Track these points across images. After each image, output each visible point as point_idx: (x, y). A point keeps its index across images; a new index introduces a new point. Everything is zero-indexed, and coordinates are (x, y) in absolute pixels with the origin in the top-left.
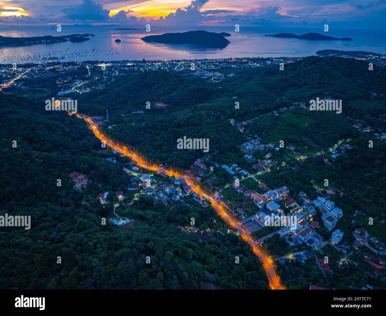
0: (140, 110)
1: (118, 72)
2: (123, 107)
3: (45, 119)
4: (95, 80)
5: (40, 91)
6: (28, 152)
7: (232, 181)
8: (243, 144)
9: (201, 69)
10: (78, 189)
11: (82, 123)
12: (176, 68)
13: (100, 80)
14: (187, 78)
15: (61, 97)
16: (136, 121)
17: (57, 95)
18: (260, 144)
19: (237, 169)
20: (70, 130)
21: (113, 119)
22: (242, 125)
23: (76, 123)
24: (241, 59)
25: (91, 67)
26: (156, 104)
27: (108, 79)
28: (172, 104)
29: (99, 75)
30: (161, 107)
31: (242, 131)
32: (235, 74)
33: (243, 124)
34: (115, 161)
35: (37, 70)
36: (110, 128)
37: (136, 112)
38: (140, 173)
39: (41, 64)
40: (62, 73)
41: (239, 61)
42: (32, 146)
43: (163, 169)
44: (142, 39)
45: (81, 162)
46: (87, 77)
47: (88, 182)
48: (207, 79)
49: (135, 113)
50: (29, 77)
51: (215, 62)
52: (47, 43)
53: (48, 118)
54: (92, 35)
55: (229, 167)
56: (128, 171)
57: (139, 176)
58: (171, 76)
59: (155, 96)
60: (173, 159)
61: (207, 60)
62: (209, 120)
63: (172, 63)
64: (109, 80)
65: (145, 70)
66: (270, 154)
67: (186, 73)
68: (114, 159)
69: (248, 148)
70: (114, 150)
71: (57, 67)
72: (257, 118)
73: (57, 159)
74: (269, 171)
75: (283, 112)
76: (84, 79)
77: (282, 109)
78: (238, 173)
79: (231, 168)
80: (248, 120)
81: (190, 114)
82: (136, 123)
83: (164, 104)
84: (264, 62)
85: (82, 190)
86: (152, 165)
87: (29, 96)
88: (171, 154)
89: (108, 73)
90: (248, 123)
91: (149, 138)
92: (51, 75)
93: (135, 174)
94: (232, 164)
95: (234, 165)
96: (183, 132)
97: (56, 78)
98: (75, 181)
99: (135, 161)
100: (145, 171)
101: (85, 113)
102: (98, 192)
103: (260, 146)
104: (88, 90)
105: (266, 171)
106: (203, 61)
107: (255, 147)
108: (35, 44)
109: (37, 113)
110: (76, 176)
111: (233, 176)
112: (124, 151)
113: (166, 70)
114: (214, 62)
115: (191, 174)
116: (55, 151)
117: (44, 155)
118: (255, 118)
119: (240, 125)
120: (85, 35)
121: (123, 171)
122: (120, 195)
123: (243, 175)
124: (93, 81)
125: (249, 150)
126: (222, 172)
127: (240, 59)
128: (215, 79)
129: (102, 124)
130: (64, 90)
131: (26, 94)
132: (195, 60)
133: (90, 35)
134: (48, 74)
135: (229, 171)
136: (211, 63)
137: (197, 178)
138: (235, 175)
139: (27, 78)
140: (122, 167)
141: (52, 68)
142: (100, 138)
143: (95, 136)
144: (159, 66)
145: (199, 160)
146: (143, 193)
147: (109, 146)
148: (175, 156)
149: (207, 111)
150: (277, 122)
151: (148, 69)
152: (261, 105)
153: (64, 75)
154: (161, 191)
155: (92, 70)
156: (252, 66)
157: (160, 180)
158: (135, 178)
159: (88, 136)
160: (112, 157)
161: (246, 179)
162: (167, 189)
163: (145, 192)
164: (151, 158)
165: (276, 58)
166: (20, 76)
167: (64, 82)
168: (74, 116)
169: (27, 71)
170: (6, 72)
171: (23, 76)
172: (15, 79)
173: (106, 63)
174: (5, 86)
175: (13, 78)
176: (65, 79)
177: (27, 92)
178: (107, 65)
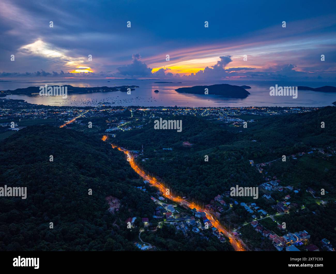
0: (170, 147)
1: (155, 116)
2: (156, 144)
3: (94, 150)
4: (136, 121)
6: (77, 175)
7: (251, 219)
8: (261, 184)
9: (224, 115)
10: (112, 212)
11: (122, 155)
12: (203, 114)
13: (140, 122)
14: (211, 122)
16: (165, 156)
17: (105, 131)
18: (278, 186)
19: (256, 208)
20: (111, 160)
21: (146, 153)
22: (261, 167)
23: (117, 155)
24: (260, 107)
25: (133, 111)
26: (184, 143)
28: (197, 143)
29: (139, 117)
30: (187, 145)
31: (260, 172)
32: (255, 121)
33: (262, 166)
34: (144, 190)
35: (94, 111)
36: (143, 161)
37: (166, 149)
38: (165, 203)
39: (96, 107)
40: (111, 115)
41: (258, 110)
42: (81, 170)
43: (185, 201)
44: (176, 90)
45: (117, 188)
46: (129, 118)
47: (120, 206)
48: (229, 124)
49: (165, 150)
50: (87, 117)
51: (237, 110)
52: (103, 92)
53: (96, 150)
54: (137, 87)
55: (248, 205)
56: (155, 200)
57: (163, 206)
58: (198, 120)
59: (183, 136)
60: (196, 193)
61: (229, 107)
62: (230, 159)
63: (199, 110)
64: (147, 121)
65: (176, 115)
66: (289, 196)
67: (211, 118)
68: (144, 188)
69: (266, 188)
70: (145, 180)
71: (108, 109)
72: (275, 160)
73: (99, 183)
74: (288, 213)
75: (301, 156)
76: (127, 120)
77: (300, 153)
78: (256, 213)
79: (250, 206)
80: (267, 162)
81: (213, 153)
82: (165, 158)
83: (191, 143)
84: (282, 110)
85: (115, 213)
86: (176, 196)
87: (84, 131)
88: (194, 188)
89: (147, 116)
90: (266, 164)
91: (175, 172)
92: (103, 115)
93: (161, 204)
94: (251, 203)
95: (252, 204)
96: (205, 169)
97: (106, 118)
98: (110, 204)
99: (162, 192)
100: (169, 202)
101: (125, 147)
102: (127, 216)
103: (279, 188)
104: (129, 129)
105: (285, 213)
106: (226, 109)
107: (274, 188)
108: (94, 92)
109: (88, 144)
110: (111, 200)
111: (252, 215)
112: (153, 182)
113: (194, 115)
114: (236, 110)
115: (212, 209)
116: (97, 176)
117: (89, 179)
118: (273, 161)
119: (259, 166)
120: (131, 86)
121: (150, 199)
122: (145, 222)
123: (262, 214)
124: (134, 122)
125: (268, 190)
126: (241, 210)
127: (259, 108)
128: (236, 124)
129: (137, 157)
130: (111, 128)
131: (82, 130)
132: (218, 108)
133: (135, 86)
134: (101, 115)
135: (247, 209)
136: (233, 111)
137: (217, 213)
138: (253, 214)
139: (85, 117)
140: (150, 196)
141: (104, 110)
142: (135, 169)
143: (130, 166)
144: (188, 112)
145: (219, 196)
146: (166, 222)
147: (141, 176)
148: (197, 191)
149: (228, 152)
150: (295, 165)
151: (179, 114)
152: (280, 149)
153: (112, 116)
154: (183, 222)
155: (135, 113)
156: (271, 114)
157: (182, 212)
158: (161, 207)
159: (125, 167)
160: (142, 186)
161: (265, 219)
162: (188, 221)
163: (168, 221)
164: (176, 190)
165: (293, 108)
166: (81, 115)
167: (112, 121)
168: (116, 149)
169: (86, 112)
170: (71, 112)
171: (83, 116)
172: (77, 118)
173: (146, 108)
174: (69, 122)
175: (75, 116)
176: (114, 119)
177: (83, 128)
178: (146, 110)
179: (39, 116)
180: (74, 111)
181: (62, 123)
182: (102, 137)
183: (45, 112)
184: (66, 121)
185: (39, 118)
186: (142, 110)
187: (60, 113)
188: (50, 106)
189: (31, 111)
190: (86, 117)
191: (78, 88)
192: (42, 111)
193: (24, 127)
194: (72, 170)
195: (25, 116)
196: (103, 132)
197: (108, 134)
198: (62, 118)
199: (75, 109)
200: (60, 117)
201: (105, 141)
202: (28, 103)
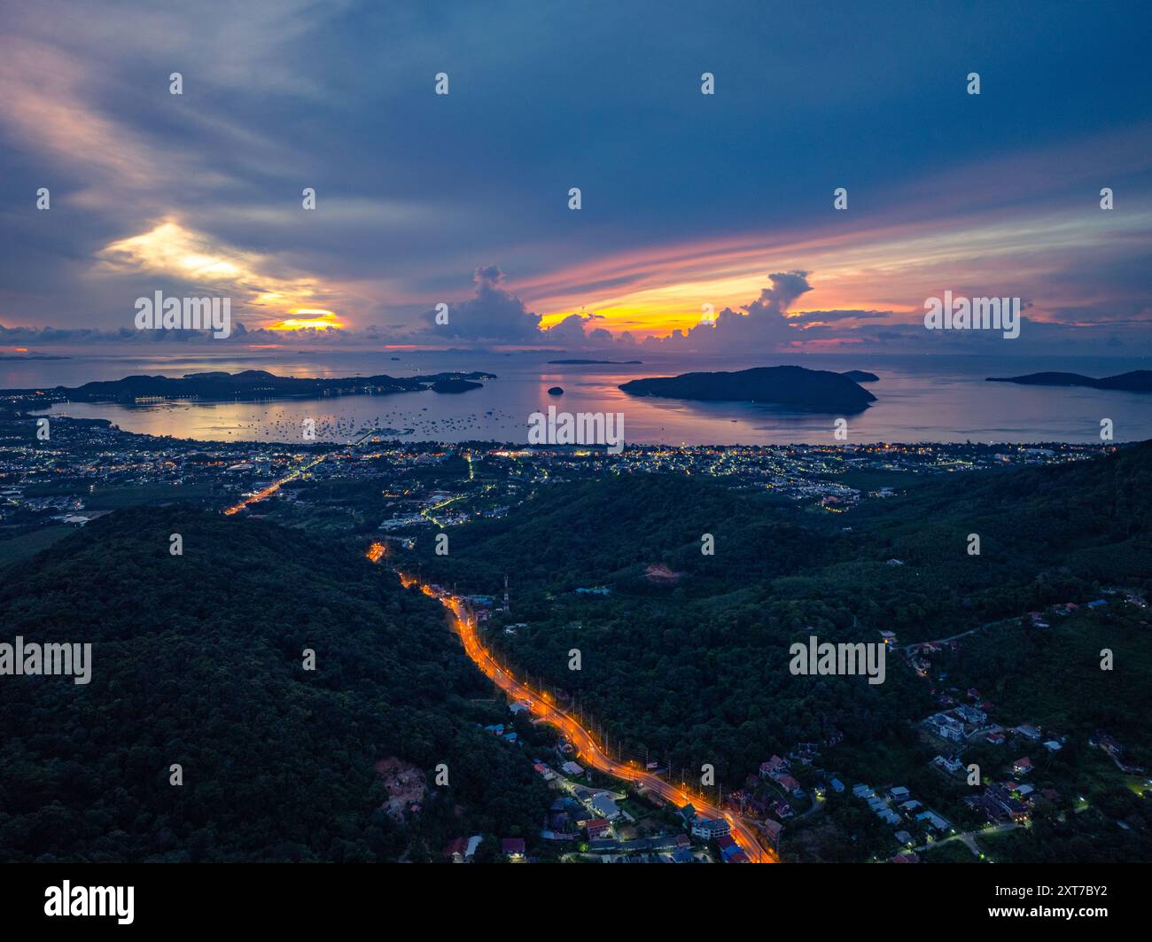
0: (601, 584)
1: (549, 475)
2: (552, 573)
3: (339, 592)
4: (483, 494)
5: (337, 514)
6: (279, 682)
7: (892, 846)
8: (926, 717)
9: (787, 471)
10: (395, 816)
11: (435, 612)
12: (714, 467)
13: (499, 495)
14: (744, 497)
15: (388, 534)
16: (586, 616)
17: (379, 528)
18: (986, 724)
19: (911, 805)
20: (398, 629)
21: (520, 606)
22: (921, 653)
23: (418, 611)
24: (912, 446)
25: (476, 457)
26: (649, 569)
27: (518, 491)
28: (696, 571)
29: (496, 480)
30: (662, 578)
31: (922, 673)
32: (895, 491)
33: (926, 651)
34: (511, 737)
35: (342, 459)
36: (509, 634)
37: (587, 591)
38: (586, 783)
39: (352, 446)
40: (400, 471)
41: (906, 453)
42: (292, 666)
43: (657, 778)
44: (622, 387)
45: (414, 728)
46: (463, 484)
47: (426, 794)
48: (806, 502)
49: (585, 593)
50: (319, 477)
51: (832, 455)
52: (375, 393)
53: (345, 592)
54: (490, 376)
55: (881, 794)
56: (549, 775)
57: (579, 795)
58: (700, 490)
59: (648, 546)
60: (692, 748)
61: (804, 446)
62: (811, 628)
63: (701, 454)
64: (521, 495)
65: (623, 471)
66: (1026, 761)
67: (742, 484)
68: (511, 731)
69: (944, 733)
70: (513, 701)
71: (391, 453)
72: (972, 632)
73: (352, 712)
74: (1028, 824)
75: (1064, 617)
76: (455, 489)
77: (1059, 605)
78: (911, 822)
79: (888, 799)
80: (942, 637)
81: (751, 606)
82: (584, 623)
83: (674, 571)
84: (989, 456)
85: (406, 820)
86: (623, 760)
87: (309, 526)
88: (687, 731)
89: (521, 476)
90: (942, 646)
91: (620, 671)
92: (372, 474)
93: (569, 787)
94: (891, 785)
95: (897, 791)
96: (726, 662)
97: (384, 483)
98: (389, 787)
99: (572, 744)
100: (601, 780)
101: (448, 584)
102: (450, 832)
103: (991, 732)
104: (462, 519)
105: (1016, 825)
106: (795, 451)
107: (971, 731)
108: (346, 394)
109: (321, 573)
110: (395, 773)
111: (897, 831)
112: (541, 707)
113: (684, 472)
114: (829, 454)
115: (750, 808)
116: (349, 687)
117: (317, 695)
118: (967, 633)
119: (916, 651)
120: (471, 374)
121: (533, 771)
122: (514, 852)
123: (930, 828)
124: (479, 495)
125: (949, 739)
126: (855, 811)
127: (909, 447)
128: (831, 504)
129: (489, 619)
130: (400, 517)
131: (300, 522)
132: (769, 447)
133: (485, 374)
134: (366, 473)
135: (879, 810)
136: (818, 457)
137: (768, 821)
138: (900, 827)
139: (313, 478)
140: (530, 757)
141: (378, 456)
142: (479, 661)
143: (464, 651)
144: (663, 460)
145: (775, 759)
146: (587, 855)
147: (499, 688)
148: (698, 740)
149: (804, 601)
150: (1045, 650)
151: (632, 468)
152: (986, 591)
153: (404, 475)
154: (647, 856)
155: (481, 466)
156: (950, 467)
157: (646, 817)
158: (569, 800)
159: (444, 652)
160: (505, 724)
161: (942, 847)
162: (664, 851)
163: (594, 852)
164: (622, 737)
165: (1026, 446)
166: (298, 473)
167: (402, 494)
168: (415, 590)
169: (316, 462)
170: (264, 463)
171: (304, 475)
172: (284, 481)
173: (520, 448)
174: (256, 496)
175: (279, 477)
176: (408, 486)
177: (305, 515)
178: (520, 453)
179: (156, 475)
180: (277, 458)
181: (234, 499)
182: (367, 547)
183: (178, 462)
184: (246, 492)
185: (157, 481)
186: (506, 454)
187: (228, 466)
188: (196, 442)
189: (131, 458)
190: (316, 480)
191: (292, 380)
192: (168, 458)
193: (104, 513)
194: (261, 663)
195: (110, 476)
196: (372, 531)
197: (388, 537)
198: (234, 483)
199: (277, 451)
200: (227, 479)
201: (378, 560)
202: (122, 432)
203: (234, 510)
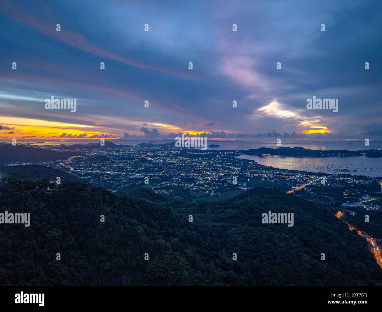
3: (324, 227)
5: (325, 198)
6: (300, 253)
11: (363, 242)
15: (345, 208)
17: (341, 206)
20: (347, 245)
23: (355, 241)
35: (328, 179)
39: (332, 175)
40: (350, 186)
42: (305, 249)
52: (342, 156)
71: (347, 179)
73: (326, 271)
76: (374, 195)
87: (315, 201)
92: (339, 186)
97: (344, 189)
101: (369, 233)
104: (377, 208)
108: (331, 156)
109: (318, 218)
117: (314, 262)
130: (349, 203)
131: (312, 199)
134: (337, 185)
141: (342, 179)
153: (352, 187)
166: (311, 182)
167: (351, 194)
168: (354, 232)
169: (318, 179)
170: (300, 178)
171: (314, 183)
172: (306, 184)
174: (297, 188)
175: (305, 183)
176: (353, 192)
177: (313, 197)
179: (266, 178)
180: (305, 176)
181: (290, 189)
182: (336, 212)
183: (273, 175)
184: (294, 187)
185: (267, 180)
187: (288, 178)
188: (279, 169)
189: (260, 172)
190: (318, 185)
191: (311, 150)
192: (270, 173)
193: (252, 188)
194: (295, 245)
195: (254, 177)
196: (338, 206)
197: (345, 210)
198: (290, 183)
199: (305, 174)
200: (288, 182)
201: (340, 218)
202: (258, 164)
203: (289, 192)
